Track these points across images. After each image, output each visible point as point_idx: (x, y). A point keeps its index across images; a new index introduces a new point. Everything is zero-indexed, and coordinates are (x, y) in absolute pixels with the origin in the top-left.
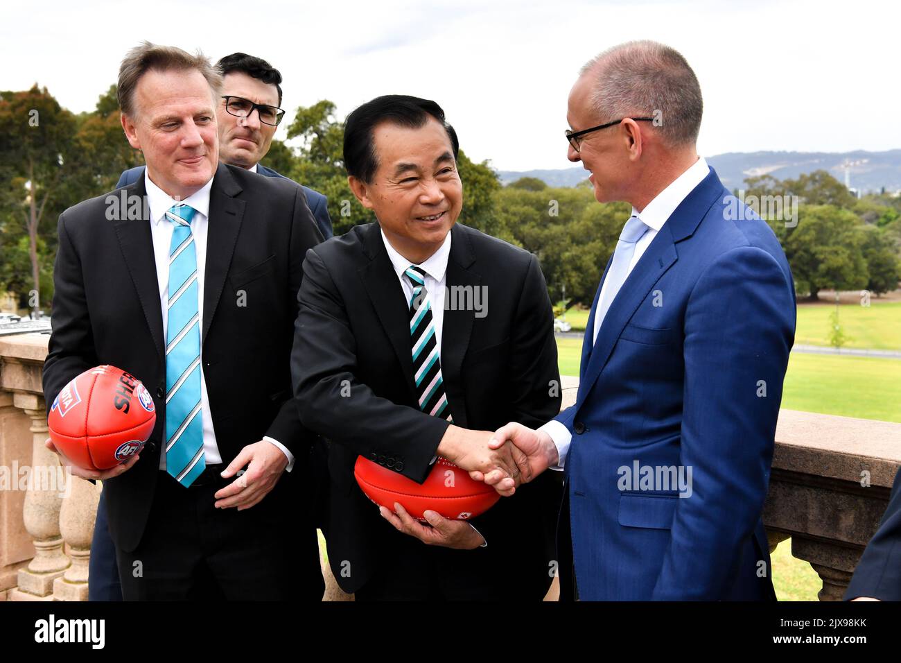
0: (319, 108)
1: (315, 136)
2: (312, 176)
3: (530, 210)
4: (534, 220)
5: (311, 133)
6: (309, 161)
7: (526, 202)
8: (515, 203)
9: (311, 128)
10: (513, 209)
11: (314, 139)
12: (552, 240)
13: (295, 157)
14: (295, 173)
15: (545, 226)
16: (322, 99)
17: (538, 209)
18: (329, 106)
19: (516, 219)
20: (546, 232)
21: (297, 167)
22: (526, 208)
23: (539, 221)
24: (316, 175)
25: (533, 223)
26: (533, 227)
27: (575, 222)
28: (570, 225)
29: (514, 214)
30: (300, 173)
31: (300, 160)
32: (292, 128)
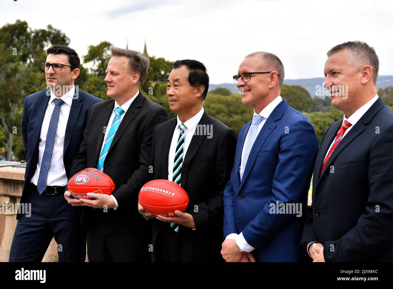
0: (102, 46)
1: (100, 62)
2: (98, 85)
3: (222, 106)
4: (225, 112)
5: (98, 60)
6: (97, 76)
7: (220, 102)
8: (214, 102)
9: (98, 58)
10: (212, 105)
11: (100, 64)
12: (235, 124)
13: (89, 74)
14: (89, 83)
15: (231, 116)
16: (103, 41)
17: (226, 106)
18: (108, 45)
19: (214, 111)
20: (231, 119)
21: (90, 79)
22: (220, 105)
23: (227, 113)
24: (100, 84)
25: (224, 114)
26: (224, 116)
27: (248, 114)
28: (245, 115)
29: (213, 108)
30: (91, 82)
31: (91, 76)
32: (86, 58)
